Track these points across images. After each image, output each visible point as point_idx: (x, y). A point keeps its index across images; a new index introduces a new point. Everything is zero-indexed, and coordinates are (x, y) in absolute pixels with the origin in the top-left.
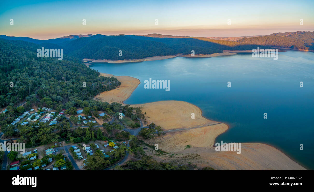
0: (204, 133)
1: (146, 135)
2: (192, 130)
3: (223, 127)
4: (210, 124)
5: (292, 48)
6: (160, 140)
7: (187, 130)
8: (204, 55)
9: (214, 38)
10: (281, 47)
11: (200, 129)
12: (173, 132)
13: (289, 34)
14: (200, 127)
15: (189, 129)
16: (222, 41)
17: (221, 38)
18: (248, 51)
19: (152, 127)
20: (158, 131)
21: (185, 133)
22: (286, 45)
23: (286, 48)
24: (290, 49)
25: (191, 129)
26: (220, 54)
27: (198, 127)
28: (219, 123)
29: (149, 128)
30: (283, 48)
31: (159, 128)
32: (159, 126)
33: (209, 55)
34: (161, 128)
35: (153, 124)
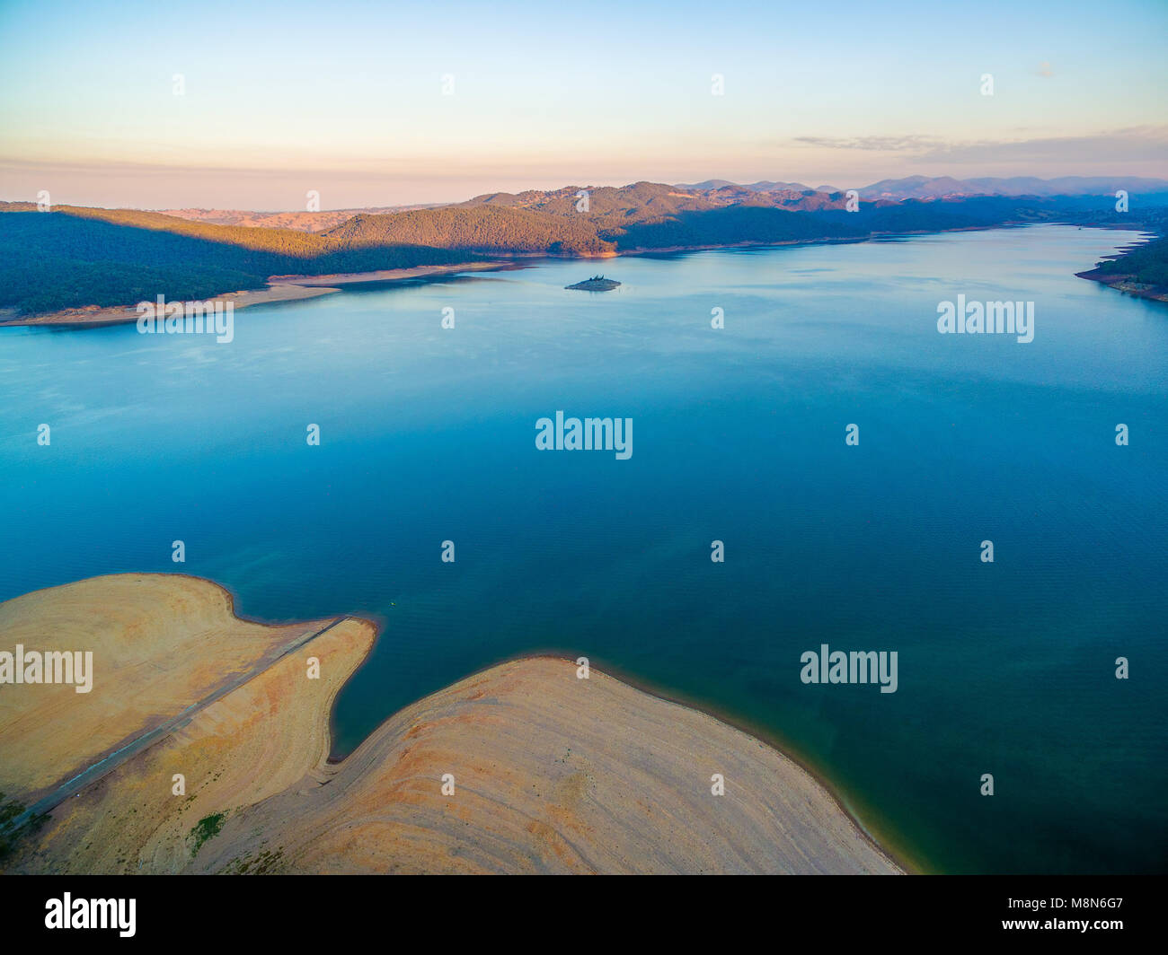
0: (267, 706)
2: (205, 716)
3: (351, 639)
4: (288, 647)
5: (556, 252)
7: (175, 730)
10: (513, 251)
11: (241, 695)
13: (537, 200)
14: (241, 683)
15: (185, 720)
16: (253, 229)
17: (245, 213)
18: (385, 273)
21: (168, 754)
22: (532, 240)
23: (532, 255)
24: (548, 257)
26: (257, 293)
27: (231, 683)
30: (523, 255)
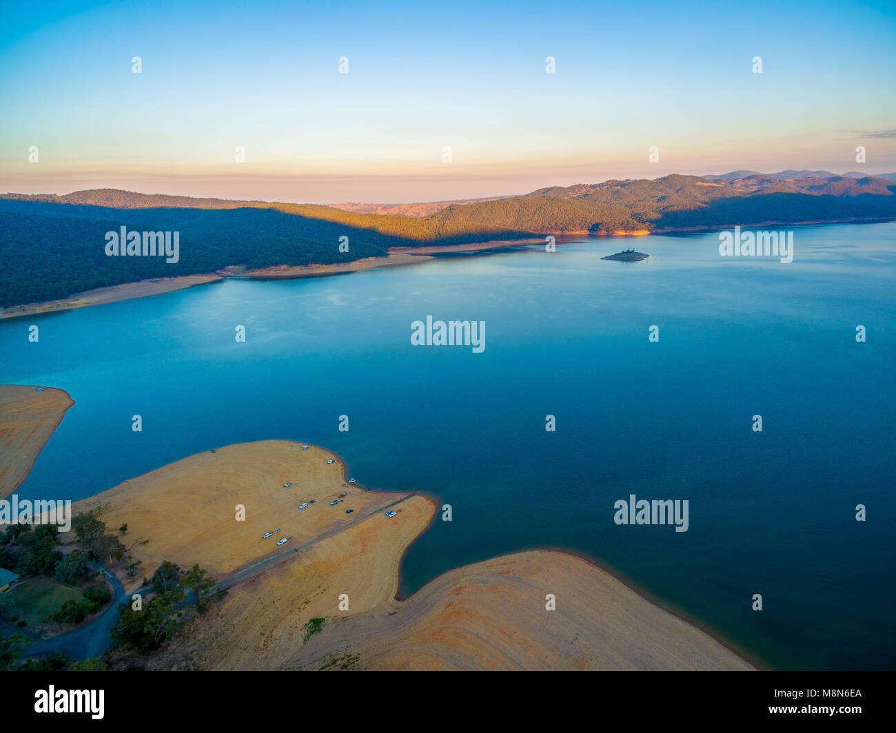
0: (360, 548)
1: (149, 632)
2: (320, 546)
3: (418, 509)
4: (375, 508)
5: (596, 231)
6: (211, 628)
7: (302, 552)
8: (325, 266)
9: (354, 208)
10: (562, 229)
11: (344, 537)
12: (252, 576)
13: (584, 191)
16: (382, 216)
17: (379, 205)
19: (165, 584)
20: (196, 593)
21: (297, 568)
24: (590, 235)
25: (315, 541)
26: (380, 259)
27: (338, 527)
28: (405, 496)
29: (154, 590)
30: (569, 233)
31: (196, 575)
32: (197, 566)
33: (341, 264)
34: (203, 572)
35: (167, 565)
